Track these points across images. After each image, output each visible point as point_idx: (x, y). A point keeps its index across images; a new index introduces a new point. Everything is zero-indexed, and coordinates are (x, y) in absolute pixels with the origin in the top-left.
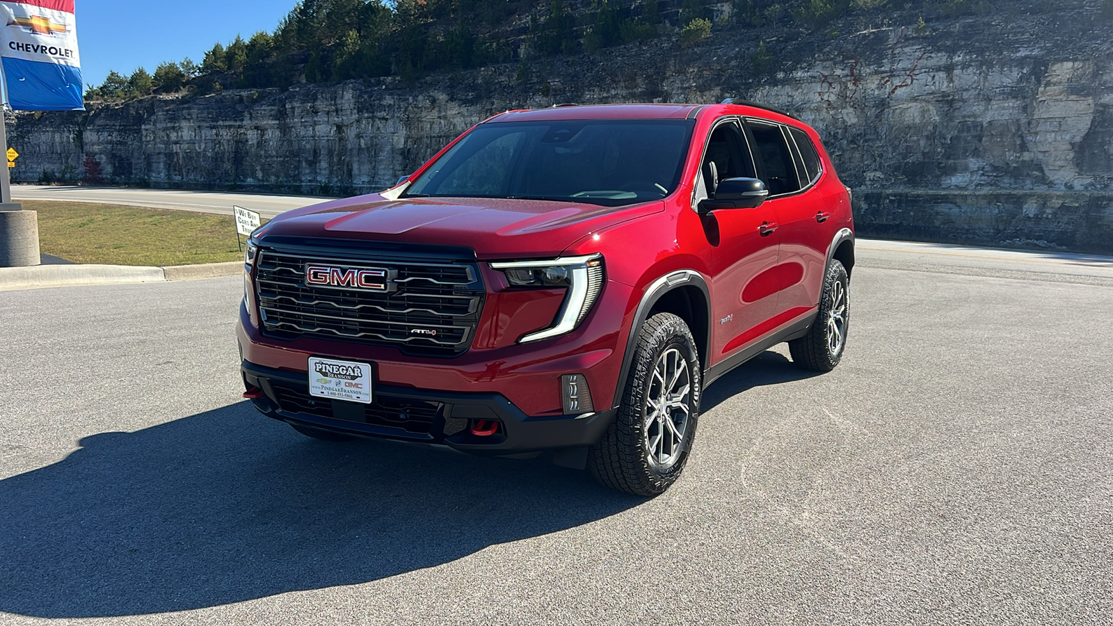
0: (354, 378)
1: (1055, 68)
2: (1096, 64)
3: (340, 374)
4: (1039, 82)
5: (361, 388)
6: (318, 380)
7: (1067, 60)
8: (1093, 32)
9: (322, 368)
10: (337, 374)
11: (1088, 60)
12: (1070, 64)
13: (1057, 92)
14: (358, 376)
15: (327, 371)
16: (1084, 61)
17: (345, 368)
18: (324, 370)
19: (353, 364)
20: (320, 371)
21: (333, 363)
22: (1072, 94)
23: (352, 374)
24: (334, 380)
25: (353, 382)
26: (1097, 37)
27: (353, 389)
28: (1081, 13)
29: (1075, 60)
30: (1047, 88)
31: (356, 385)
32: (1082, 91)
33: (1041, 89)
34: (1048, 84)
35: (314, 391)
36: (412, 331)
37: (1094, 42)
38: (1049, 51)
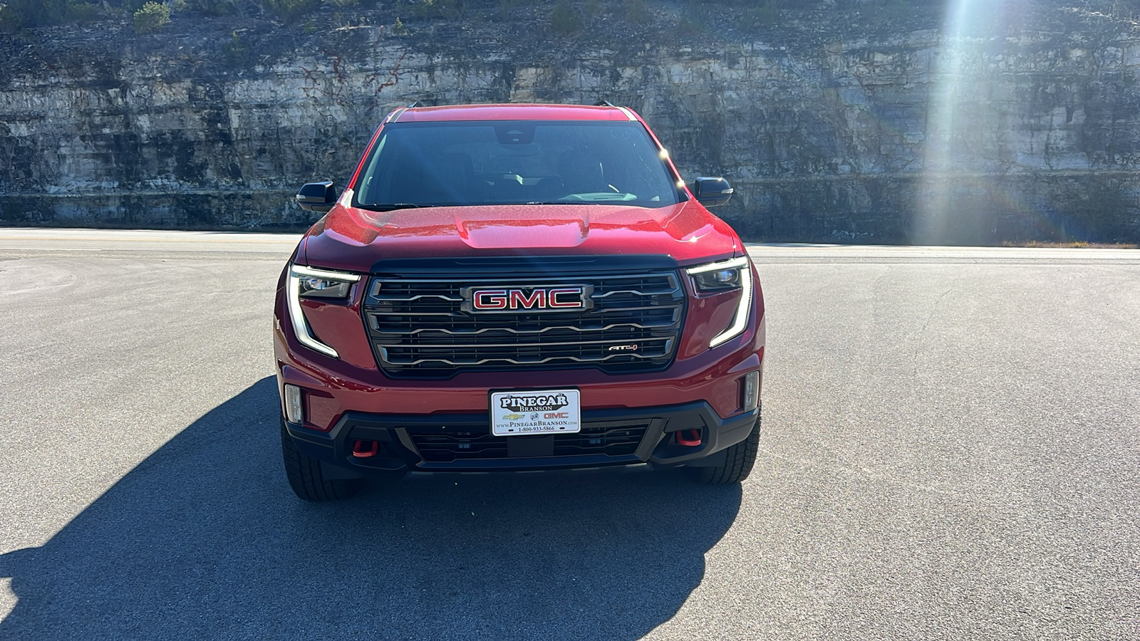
0: (556, 407)
1: (522, 72)
2: (554, 71)
3: (537, 405)
4: (509, 85)
5: (567, 417)
6: (505, 418)
7: (531, 66)
8: (547, 42)
9: (511, 403)
10: (533, 407)
11: (547, 67)
12: (533, 70)
13: (525, 95)
14: (562, 405)
15: (519, 405)
16: (544, 68)
17: (544, 399)
18: (514, 405)
19: (555, 393)
20: (509, 407)
21: (527, 396)
22: (538, 98)
23: (554, 403)
24: (528, 414)
25: (556, 412)
26: (551, 47)
27: (554, 420)
28: (535, 24)
29: (537, 67)
30: (517, 92)
31: (560, 415)
32: (546, 95)
33: (512, 92)
34: (517, 87)
35: (499, 430)
36: (610, 349)
37: (549, 51)
38: (514, 58)
